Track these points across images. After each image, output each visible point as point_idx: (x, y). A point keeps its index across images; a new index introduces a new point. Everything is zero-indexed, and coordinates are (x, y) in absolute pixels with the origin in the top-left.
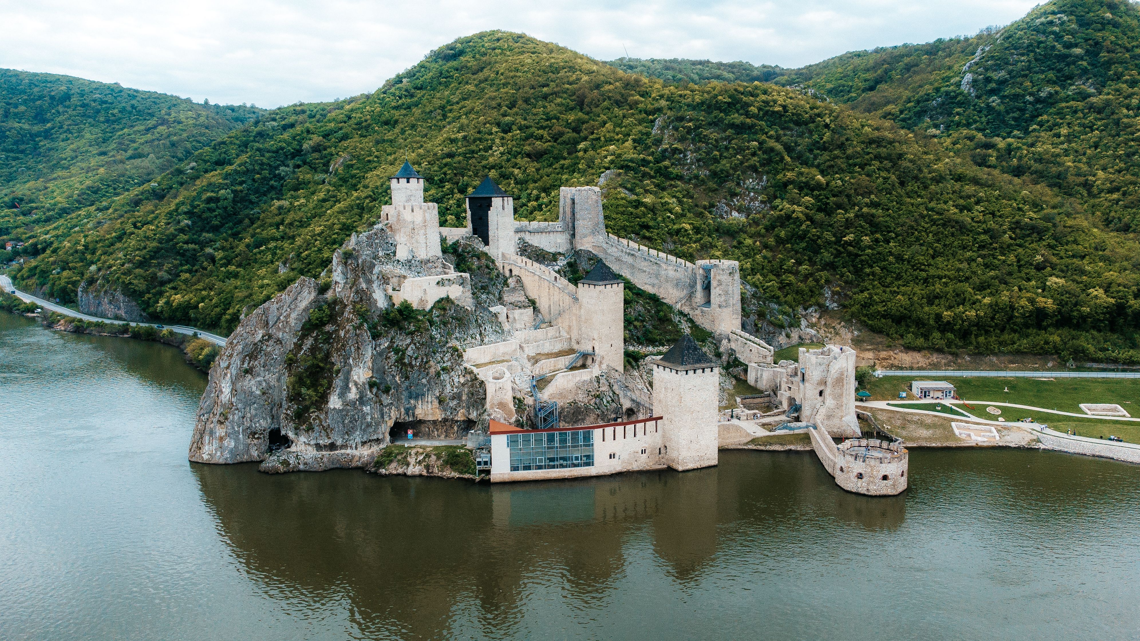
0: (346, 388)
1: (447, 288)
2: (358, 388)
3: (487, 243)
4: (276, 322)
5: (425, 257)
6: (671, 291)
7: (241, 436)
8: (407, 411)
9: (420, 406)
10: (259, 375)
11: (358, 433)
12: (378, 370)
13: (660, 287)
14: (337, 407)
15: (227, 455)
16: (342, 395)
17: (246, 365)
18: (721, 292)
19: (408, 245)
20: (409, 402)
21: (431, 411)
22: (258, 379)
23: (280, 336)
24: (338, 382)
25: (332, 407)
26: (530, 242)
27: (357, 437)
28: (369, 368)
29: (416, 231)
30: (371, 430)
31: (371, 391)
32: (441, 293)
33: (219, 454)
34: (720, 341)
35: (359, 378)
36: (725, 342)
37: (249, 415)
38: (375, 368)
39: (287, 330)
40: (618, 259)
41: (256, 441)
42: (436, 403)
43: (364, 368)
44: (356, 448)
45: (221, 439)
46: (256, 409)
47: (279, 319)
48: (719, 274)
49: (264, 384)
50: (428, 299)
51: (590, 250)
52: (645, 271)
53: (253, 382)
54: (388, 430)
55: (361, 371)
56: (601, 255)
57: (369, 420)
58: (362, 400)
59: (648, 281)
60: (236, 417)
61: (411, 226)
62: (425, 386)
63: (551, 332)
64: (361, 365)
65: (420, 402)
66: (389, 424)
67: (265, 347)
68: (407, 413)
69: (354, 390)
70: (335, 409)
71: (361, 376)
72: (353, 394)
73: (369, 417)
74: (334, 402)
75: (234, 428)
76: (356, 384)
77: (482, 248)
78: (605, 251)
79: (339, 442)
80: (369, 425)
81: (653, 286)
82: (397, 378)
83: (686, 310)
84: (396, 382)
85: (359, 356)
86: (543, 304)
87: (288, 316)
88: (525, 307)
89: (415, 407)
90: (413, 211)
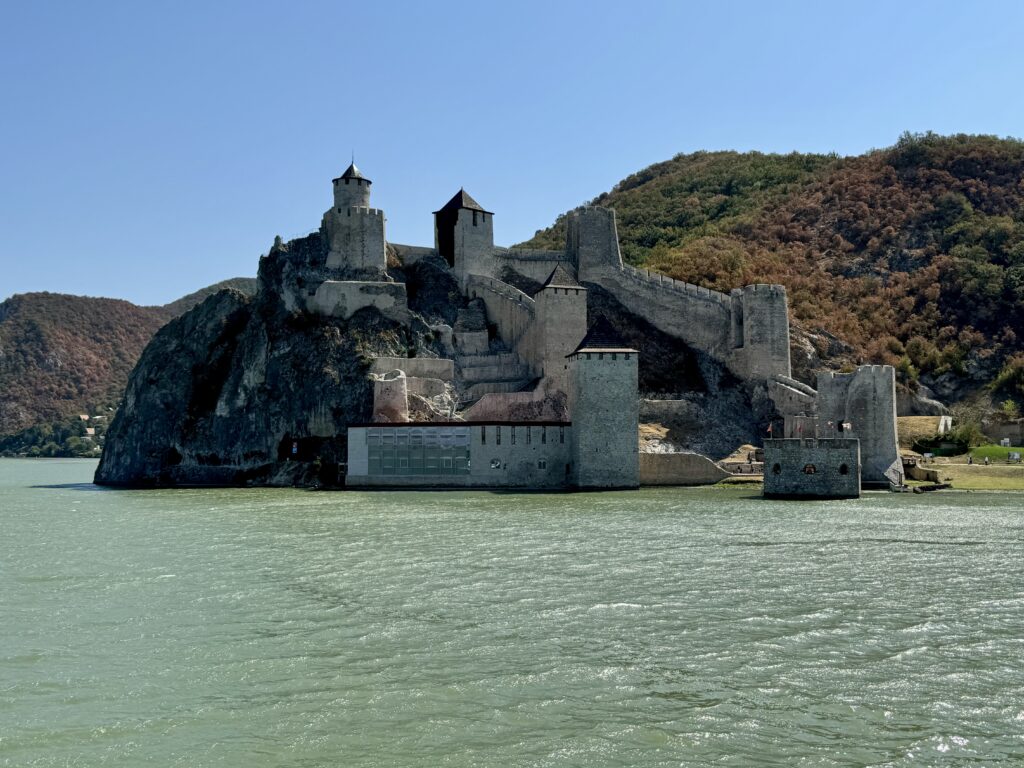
0: (234, 394)
1: (373, 296)
2: (246, 394)
3: (452, 264)
4: (191, 331)
5: (361, 267)
6: (702, 333)
7: (138, 453)
8: (299, 423)
9: (313, 419)
10: (165, 387)
11: (239, 443)
12: (272, 374)
13: (687, 328)
14: (224, 414)
15: (122, 473)
16: (230, 402)
17: (152, 376)
18: (752, 323)
19: (342, 252)
20: (302, 415)
21: (324, 426)
22: (164, 391)
23: (195, 348)
24: (227, 387)
25: (218, 414)
26: (521, 273)
27: (239, 449)
28: (261, 372)
29: (352, 237)
30: (253, 440)
31: (259, 398)
32: (366, 300)
33: (114, 472)
34: (752, 390)
35: (249, 382)
36: (758, 390)
37: (150, 431)
38: (269, 373)
39: (202, 341)
40: (635, 295)
41: (152, 460)
42: (330, 416)
43: (255, 370)
44: (239, 464)
45: (119, 455)
46: (157, 424)
47: (194, 328)
48: (751, 299)
49: (170, 398)
50: (348, 306)
51: (598, 283)
52: (667, 309)
53: (157, 395)
54: (276, 445)
55: (251, 374)
56: (614, 290)
57: (253, 430)
58: (249, 408)
59: (673, 320)
60: (135, 431)
61: (346, 231)
62: (318, 393)
63: (505, 358)
64: (252, 368)
65: (313, 414)
66: (277, 437)
67: (176, 358)
68: (299, 427)
69: (243, 395)
70: (221, 416)
71: (251, 381)
72: (241, 402)
73: (254, 426)
74: (222, 410)
75: (131, 444)
76: (245, 389)
77: (446, 269)
78: (618, 285)
79: (222, 455)
80: (252, 435)
81: (678, 326)
82: (291, 386)
83: (721, 356)
84: (289, 389)
85: (252, 356)
86: (505, 329)
87: (205, 325)
88: (478, 330)
89: (308, 420)
90: (349, 215)
